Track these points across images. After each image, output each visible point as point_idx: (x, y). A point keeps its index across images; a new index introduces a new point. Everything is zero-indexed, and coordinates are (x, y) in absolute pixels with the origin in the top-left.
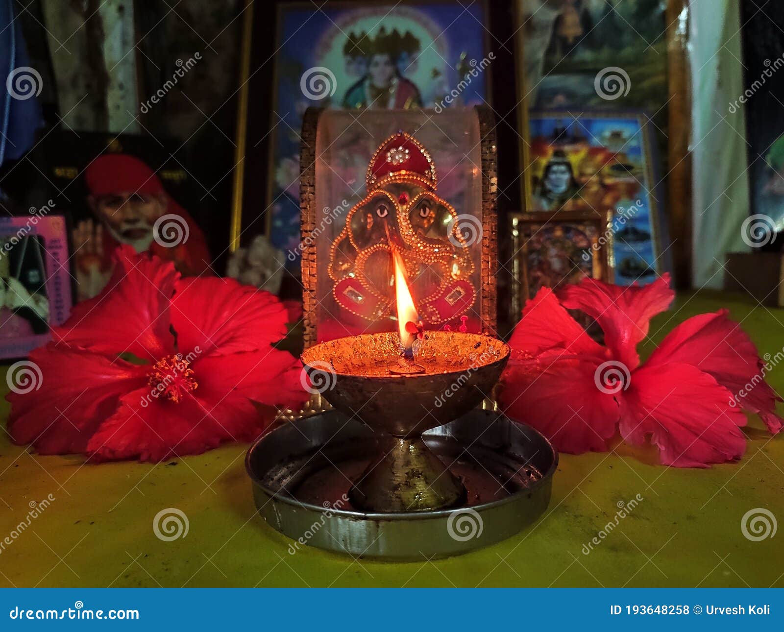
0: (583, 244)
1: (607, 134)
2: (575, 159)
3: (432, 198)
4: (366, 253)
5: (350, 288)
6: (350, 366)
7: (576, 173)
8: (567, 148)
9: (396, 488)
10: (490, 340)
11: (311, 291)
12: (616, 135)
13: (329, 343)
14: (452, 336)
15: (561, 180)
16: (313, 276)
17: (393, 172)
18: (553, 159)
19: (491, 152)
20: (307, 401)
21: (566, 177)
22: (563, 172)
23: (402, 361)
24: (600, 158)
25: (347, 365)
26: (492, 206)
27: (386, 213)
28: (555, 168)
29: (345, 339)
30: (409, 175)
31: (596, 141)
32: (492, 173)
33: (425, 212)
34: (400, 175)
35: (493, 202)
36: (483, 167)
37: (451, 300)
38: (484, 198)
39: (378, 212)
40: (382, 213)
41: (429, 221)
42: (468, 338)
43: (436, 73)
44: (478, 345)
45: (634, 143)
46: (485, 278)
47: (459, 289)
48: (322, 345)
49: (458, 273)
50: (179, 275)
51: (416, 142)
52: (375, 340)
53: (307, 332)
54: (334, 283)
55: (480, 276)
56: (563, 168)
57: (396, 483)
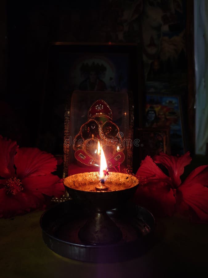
0: (161, 139)
1: (168, 102)
2: (157, 109)
3: (111, 123)
4: (87, 141)
5: (81, 154)
6: (81, 184)
7: (157, 114)
8: (154, 106)
9: (96, 232)
10: (132, 177)
11: (67, 154)
12: (170, 102)
13: (74, 176)
14: (118, 174)
15: (152, 116)
16: (68, 149)
17: (97, 113)
18: (150, 109)
19: (132, 108)
20: (63, 195)
21: (154, 115)
22: (153, 114)
23: (100, 184)
24: (165, 109)
25: (79, 184)
26: (132, 127)
27: (95, 127)
28: (150, 112)
29: (79, 174)
30: (102, 114)
31: (164, 104)
32: (132, 115)
33: (108, 128)
34: (100, 114)
35: (132, 125)
36: (129, 113)
37: (116, 159)
38: (129, 124)
39: (92, 127)
40: (93, 127)
41: (109, 130)
42: (124, 175)
43: (111, 79)
44: (127, 178)
45: (176, 105)
46: (129, 152)
47: (119, 155)
48: (71, 176)
49: (119, 149)
50: (18, 146)
51: (105, 103)
52: (90, 175)
53: (65, 169)
54: (75, 151)
55: (127, 151)
56: (153, 112)
57: (97, 230)
